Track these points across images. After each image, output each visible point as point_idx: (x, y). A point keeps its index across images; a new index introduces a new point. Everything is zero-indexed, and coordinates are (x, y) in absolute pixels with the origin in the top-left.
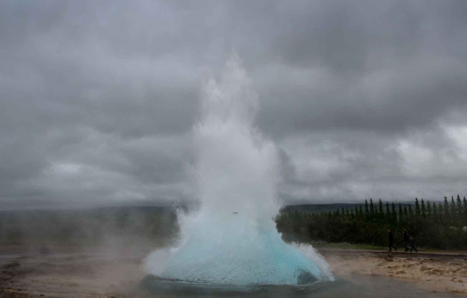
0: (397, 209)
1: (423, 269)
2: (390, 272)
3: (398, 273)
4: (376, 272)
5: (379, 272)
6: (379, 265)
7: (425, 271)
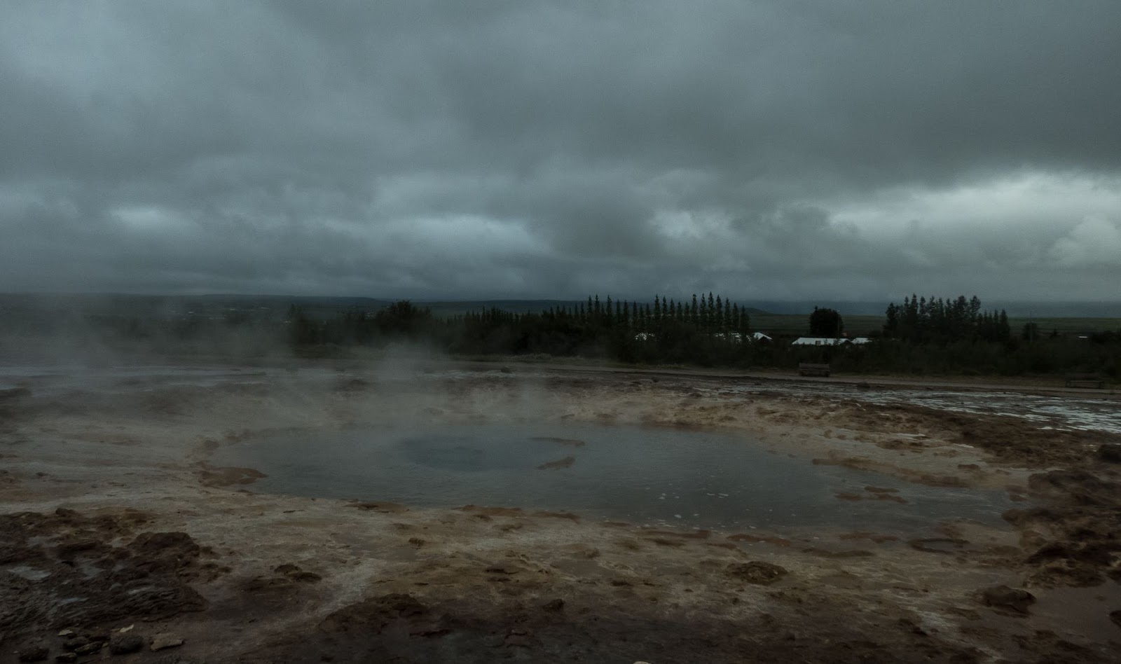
0: (631, 309)
1: (761, 413)
2: (707, 418)
3: (721, 420)
4: (683, 417)
5: (688, 417)
6: (685, 404)
7: (767, 417)
